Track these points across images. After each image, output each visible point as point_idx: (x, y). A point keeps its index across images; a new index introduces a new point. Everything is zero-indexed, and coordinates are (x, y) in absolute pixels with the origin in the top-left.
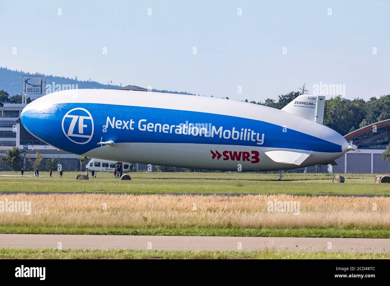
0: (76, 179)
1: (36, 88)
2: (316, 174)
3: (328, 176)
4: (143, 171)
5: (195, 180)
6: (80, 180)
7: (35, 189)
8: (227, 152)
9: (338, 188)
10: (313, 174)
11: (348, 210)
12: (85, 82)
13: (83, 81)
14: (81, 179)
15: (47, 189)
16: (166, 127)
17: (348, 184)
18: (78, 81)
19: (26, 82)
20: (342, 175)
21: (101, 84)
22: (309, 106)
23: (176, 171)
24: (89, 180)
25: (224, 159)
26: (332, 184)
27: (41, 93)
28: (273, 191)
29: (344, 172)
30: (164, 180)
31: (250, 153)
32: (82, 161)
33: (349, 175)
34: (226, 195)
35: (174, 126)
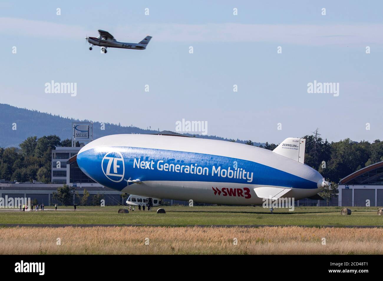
0: (118, 213)
1: (83, 133)
2: (327, 207)
3: (337, 209)
4: (177, 205)
5: (221, 213)
6: (121, 214)
7: (82, 222)
8: (225, 189)
9: (346, 220)
10: (324, 207)
11: (349, 240)
12: (127, 127)
13: (125, 126)
14: (122, 212)
15: (92, 222)
16: (178, 167)
17: (354, 216)
18: (121, 126)
19: (75, 128)
20: (349, 208)
21: (141, 129)
22: (294, 148)
23: (205, 205)
24: (129, 213)
25: (224, 195)
26: (340, 216)
27: (88, 138)
28: (289, 223)
29: (351, 206)
30: (194, 213)
31: (243, 190)
32: (124, 196)
33: (356, 208)
34: (246, 226)
35: (184, 166)
